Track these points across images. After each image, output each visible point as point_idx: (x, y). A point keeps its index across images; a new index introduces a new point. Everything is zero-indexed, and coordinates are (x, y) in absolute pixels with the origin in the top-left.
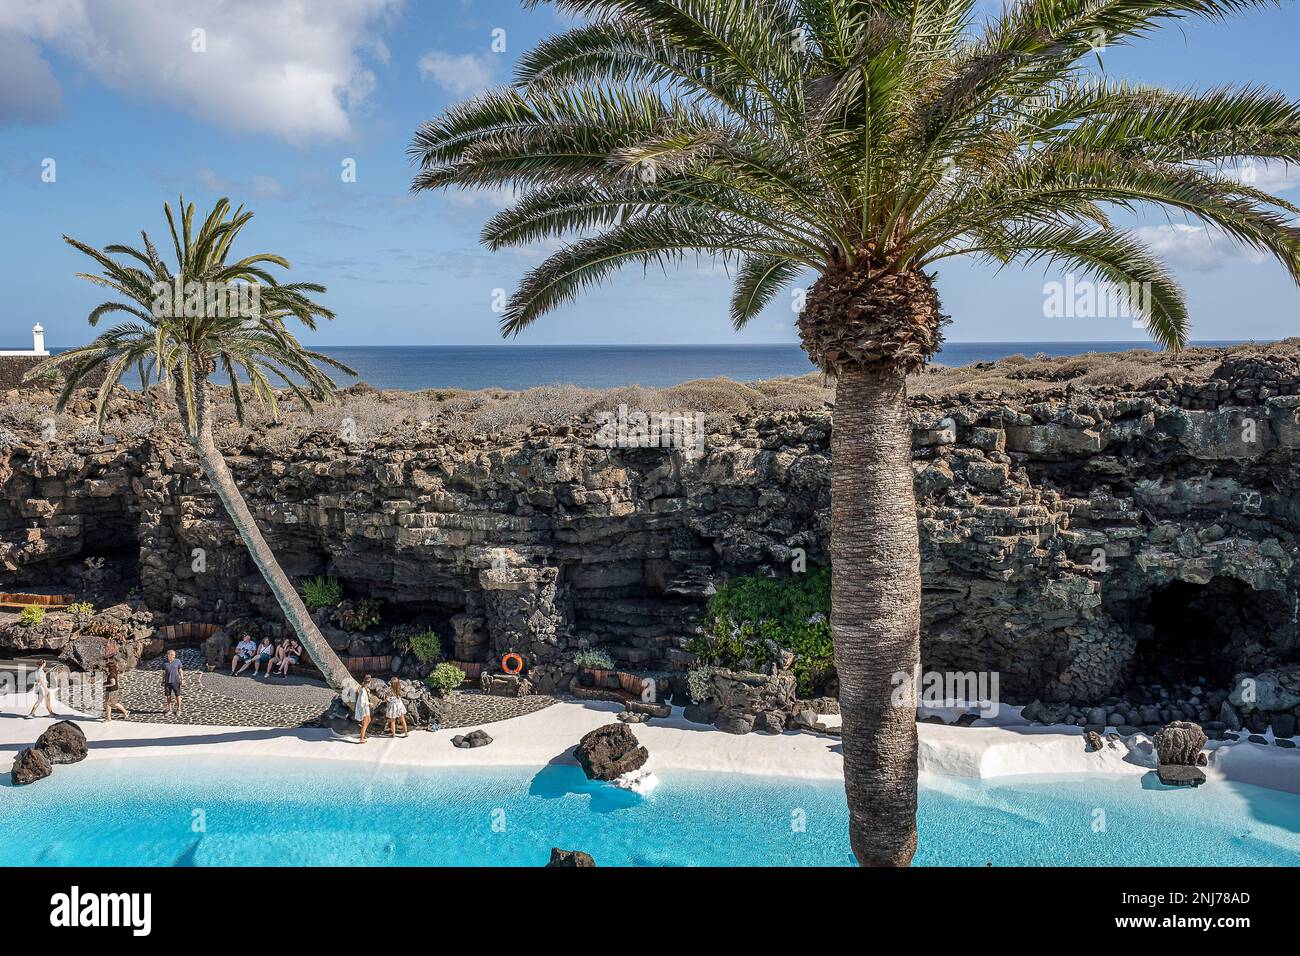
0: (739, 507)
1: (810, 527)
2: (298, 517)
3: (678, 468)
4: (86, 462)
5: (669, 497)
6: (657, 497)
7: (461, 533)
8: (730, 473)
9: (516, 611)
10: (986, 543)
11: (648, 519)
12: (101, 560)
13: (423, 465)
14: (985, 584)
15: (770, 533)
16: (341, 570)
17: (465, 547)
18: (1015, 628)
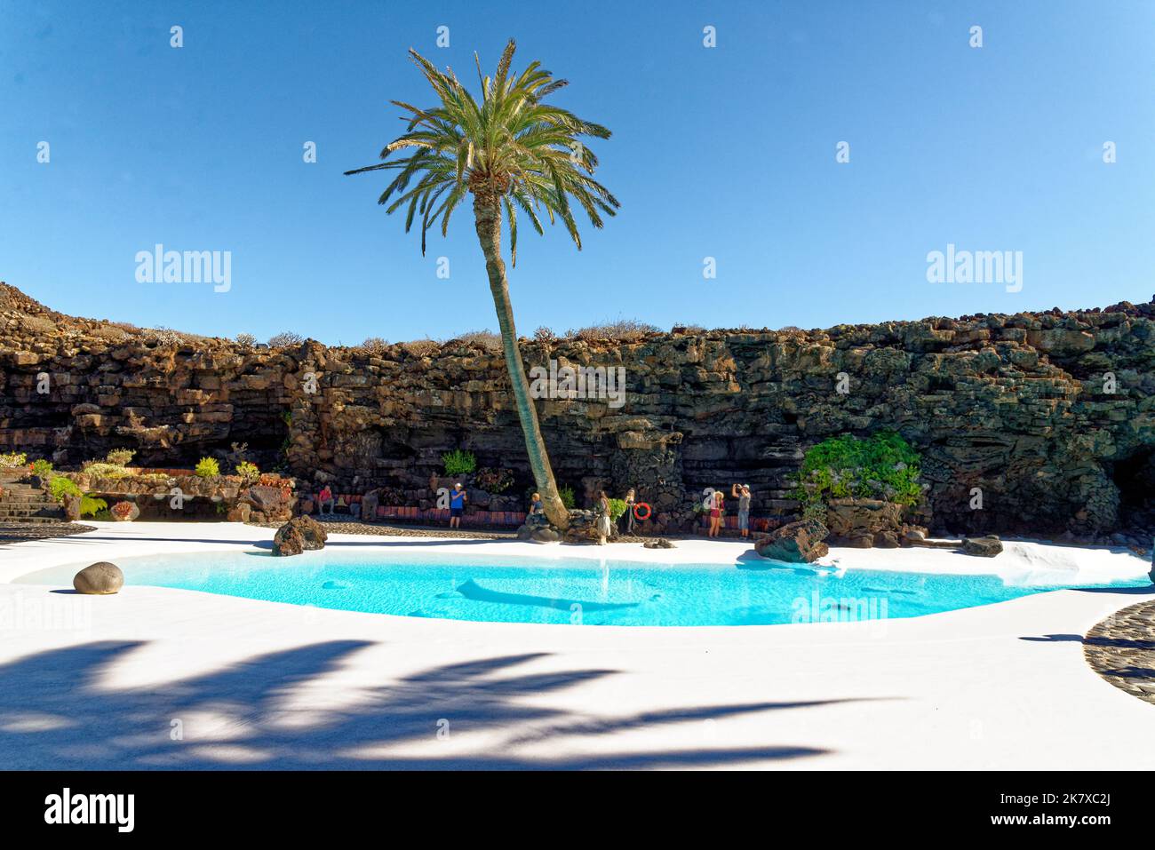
0: (820, 390)
1: (883, 401)
2: (443, 401)
3: (774, 360)
4: (244, 361)
5: (767, 381)
6: (757, 382)
7: (599, 406)
8: (817, 362)
9: (647, 468)
10: (1034, 404)
11: (750, 398)
12: (245, 445)
13: (566, 353)
14: (1029, 439)
15: (846, 409)
16: (479, 445)
17: (600, 419)
18: (1046, 475)
